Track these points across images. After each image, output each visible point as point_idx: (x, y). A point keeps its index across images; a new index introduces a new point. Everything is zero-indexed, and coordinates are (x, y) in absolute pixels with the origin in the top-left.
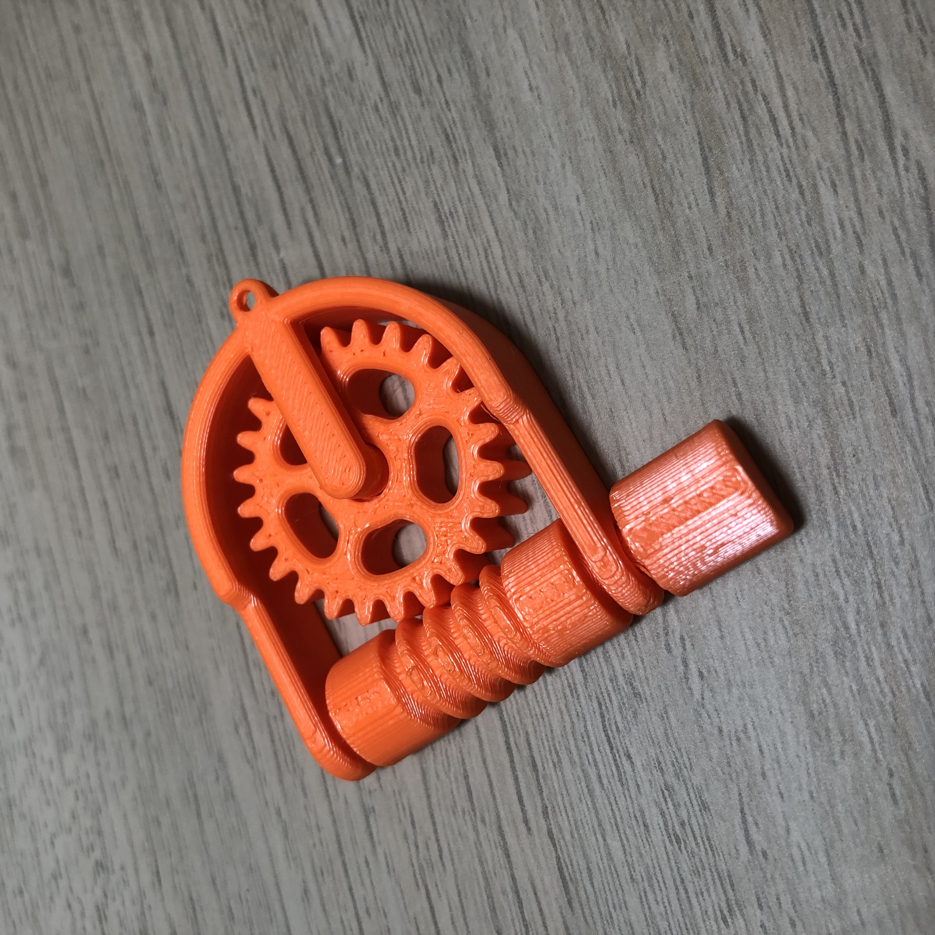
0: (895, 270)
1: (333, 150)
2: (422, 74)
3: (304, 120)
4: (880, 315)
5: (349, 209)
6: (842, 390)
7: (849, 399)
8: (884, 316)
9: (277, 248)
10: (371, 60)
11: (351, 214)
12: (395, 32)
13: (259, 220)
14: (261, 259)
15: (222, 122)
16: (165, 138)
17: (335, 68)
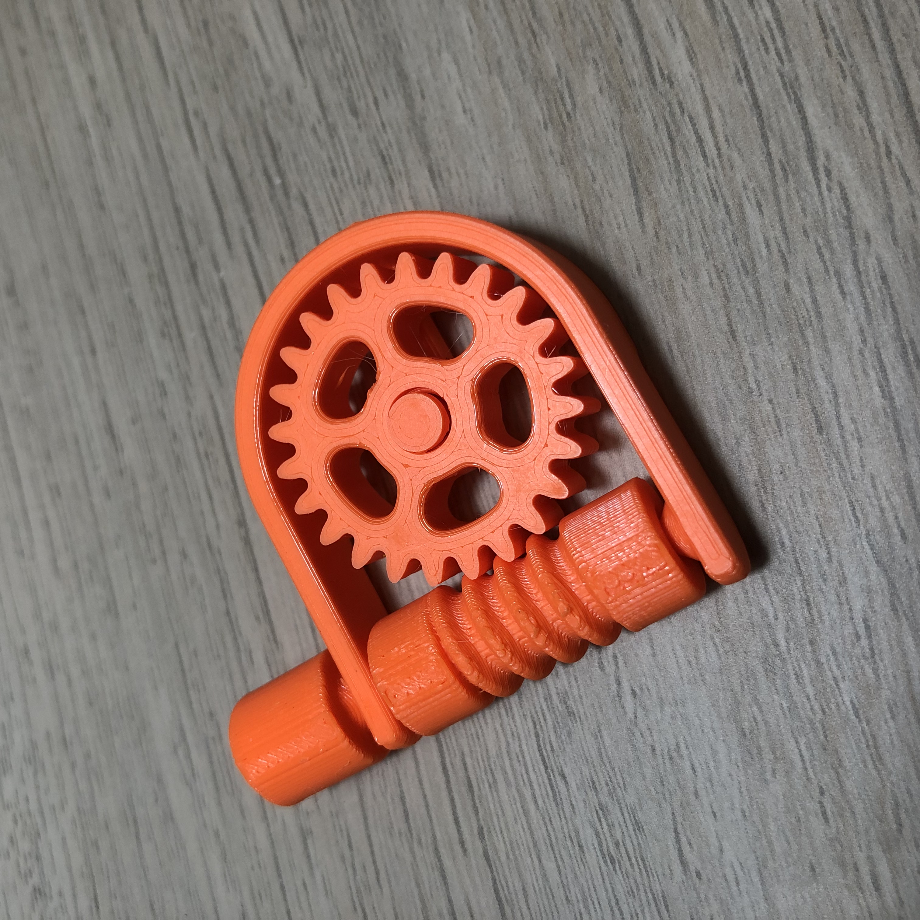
0: (819, 289)
1: (272, 171)
2: (359, 97)
3: (244, 141)
4: (806, 333)
5: (288, 229)
6: (769, 408)
7: (776, 417)
8: (809, 333)
9: (217, 267)
10: (310, 84)
11: (289, 234)
12: (333, 55)
13: (200, 240)
14: (201, 278)
15: (165, 144)
16: (108, 159)
17: (275, 90)
